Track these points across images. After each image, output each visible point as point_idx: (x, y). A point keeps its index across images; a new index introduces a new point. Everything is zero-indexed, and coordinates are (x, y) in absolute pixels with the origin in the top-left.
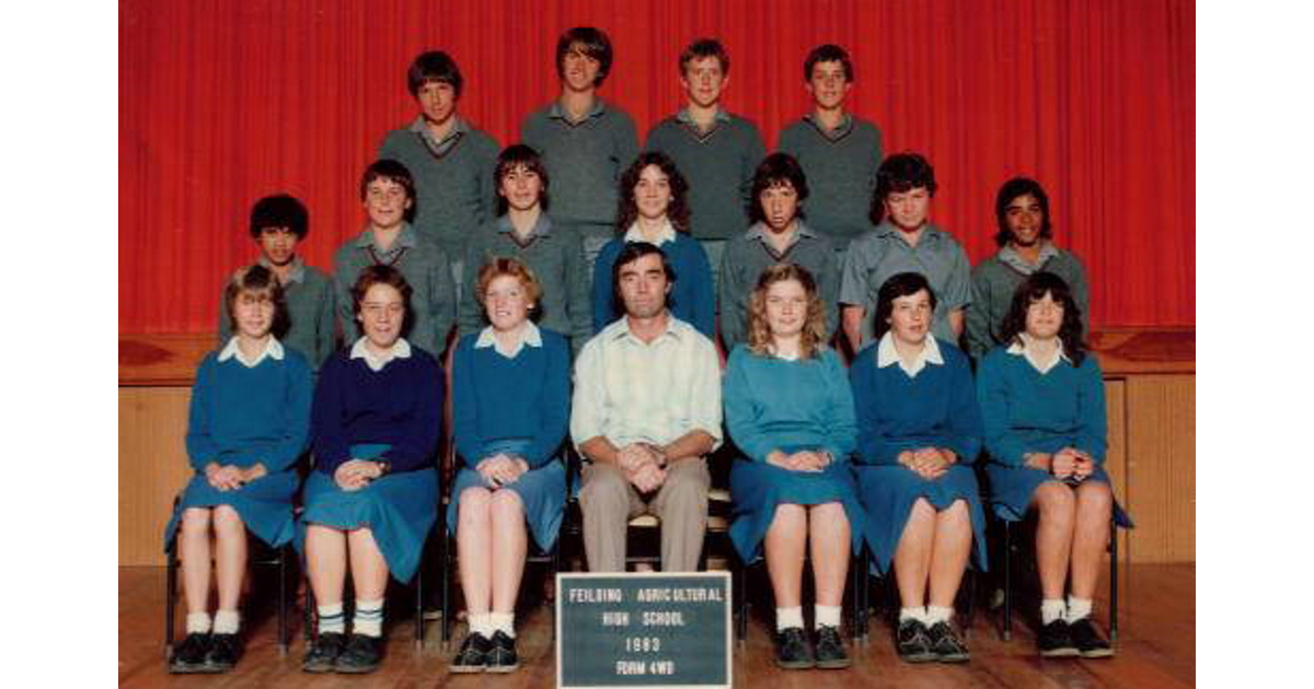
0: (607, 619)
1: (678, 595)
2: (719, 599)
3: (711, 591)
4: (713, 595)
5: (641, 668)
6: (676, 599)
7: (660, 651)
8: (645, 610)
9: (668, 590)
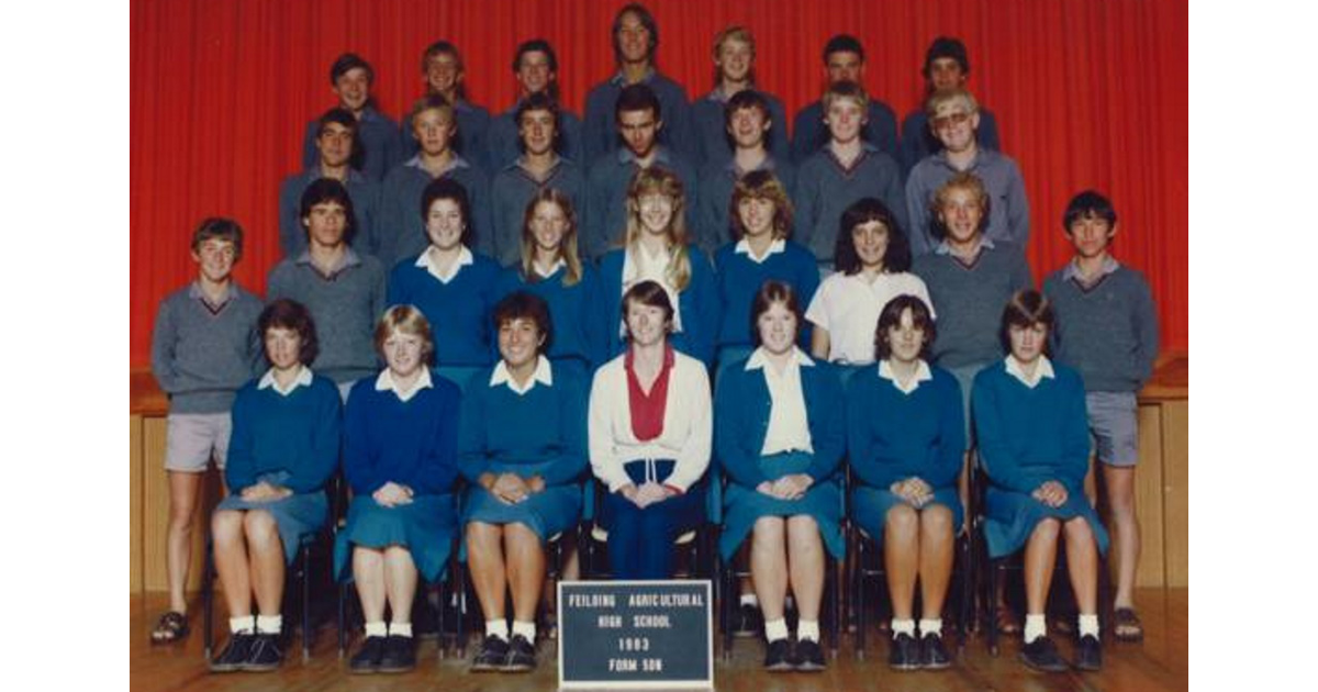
0: (602, 621)
1: (665, 601)
2: (700, 604)
3: (694, 598)
4: (696, 601)
5: (633, 666)
6: (663, 604)
7: (650, 650)
8: (635, 614)
9: (655, 597)
